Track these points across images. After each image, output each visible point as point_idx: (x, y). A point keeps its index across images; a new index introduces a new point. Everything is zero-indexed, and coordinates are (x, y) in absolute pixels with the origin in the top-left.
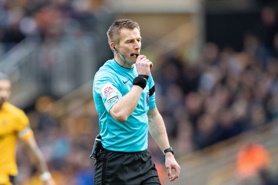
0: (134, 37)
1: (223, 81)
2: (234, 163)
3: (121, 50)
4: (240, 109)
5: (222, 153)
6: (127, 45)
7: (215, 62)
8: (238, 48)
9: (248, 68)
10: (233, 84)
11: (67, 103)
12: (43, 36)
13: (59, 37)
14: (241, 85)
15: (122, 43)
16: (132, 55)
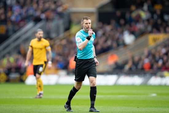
0: (88, 22)
1: (104, 34)
2: (107, 60)
3: (84, 26)
4: (109, 43)
5: (103, 56)
6: (85, 25)
7: (101, 28)
8: (109, 23)
9: (112, 30)
10: (107, 35)
11: (55, 41)
12: (47, 19)
13: (52, 20)
14: (109, 35)
15: (84, 24)
16: (87, 28)
